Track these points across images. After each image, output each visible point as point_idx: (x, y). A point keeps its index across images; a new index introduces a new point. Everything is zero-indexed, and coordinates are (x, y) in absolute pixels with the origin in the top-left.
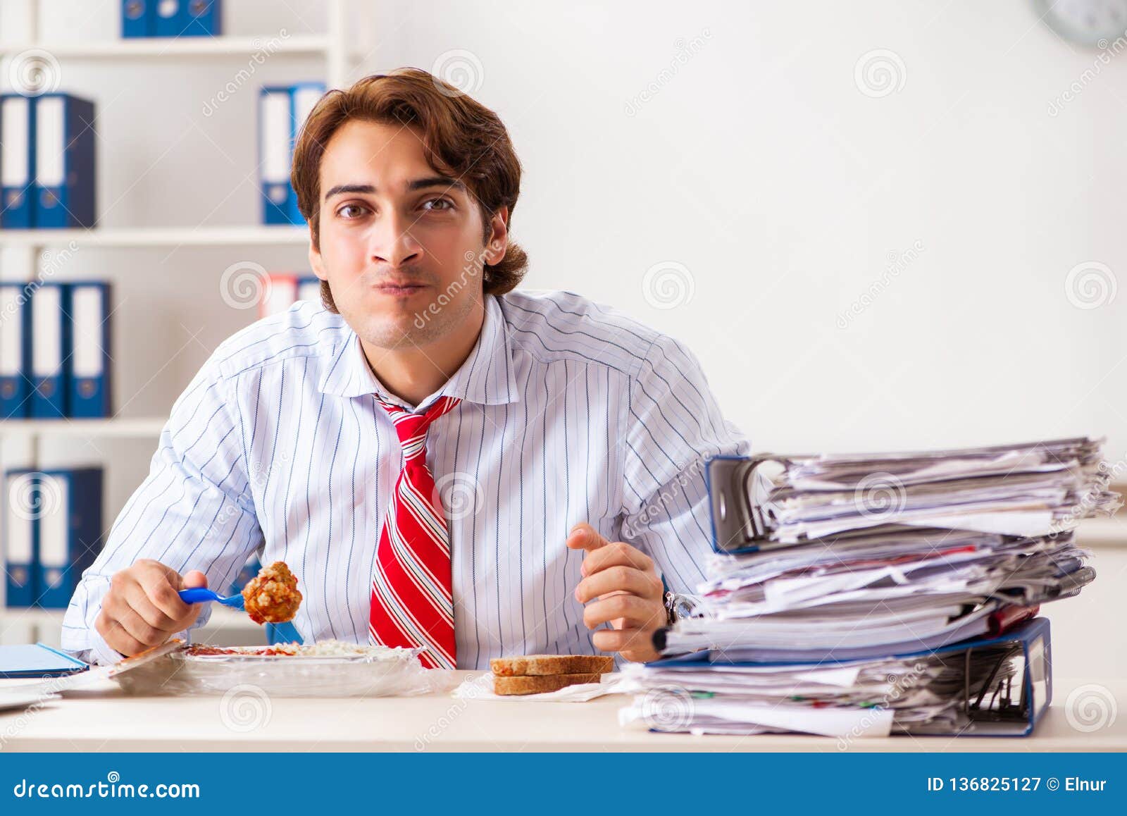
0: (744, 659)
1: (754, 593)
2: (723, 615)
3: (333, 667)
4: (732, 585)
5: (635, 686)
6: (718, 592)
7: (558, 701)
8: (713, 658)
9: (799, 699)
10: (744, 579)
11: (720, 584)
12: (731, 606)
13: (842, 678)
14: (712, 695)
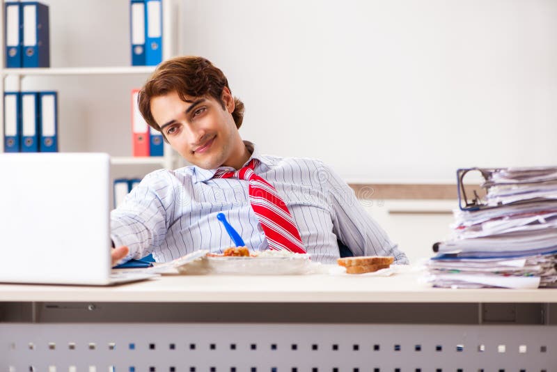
0: (472, 256)
1: (477, 227)
2: (463, 237)
3: (274, 262)
4: (468, 224)
5: (425, 267)
6: (461, 227)
7: (376, 276)
8: (458, 256)
9: (497, 273)
10: (473, 221)
11: (462, 224)
12: (466, 233)
13: (519, 263)
14: (458, 271)
